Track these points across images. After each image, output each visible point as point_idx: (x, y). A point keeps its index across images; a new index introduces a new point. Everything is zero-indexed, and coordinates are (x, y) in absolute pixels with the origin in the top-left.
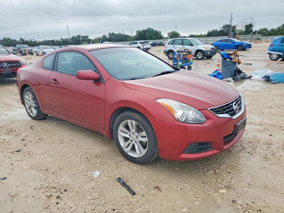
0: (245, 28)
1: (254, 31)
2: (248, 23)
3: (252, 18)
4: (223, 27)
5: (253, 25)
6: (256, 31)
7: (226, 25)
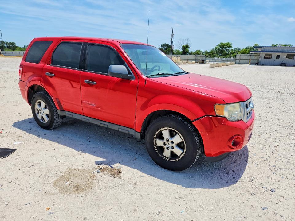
0: (182, 48)
1: (190, 52)
2: (185, 45)
3: (188, 39)
4: (162, 46)
5: (189, 46)
6: (191, 52)
7: (164, 44)
